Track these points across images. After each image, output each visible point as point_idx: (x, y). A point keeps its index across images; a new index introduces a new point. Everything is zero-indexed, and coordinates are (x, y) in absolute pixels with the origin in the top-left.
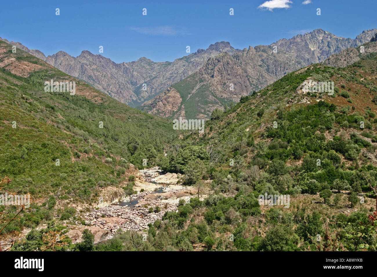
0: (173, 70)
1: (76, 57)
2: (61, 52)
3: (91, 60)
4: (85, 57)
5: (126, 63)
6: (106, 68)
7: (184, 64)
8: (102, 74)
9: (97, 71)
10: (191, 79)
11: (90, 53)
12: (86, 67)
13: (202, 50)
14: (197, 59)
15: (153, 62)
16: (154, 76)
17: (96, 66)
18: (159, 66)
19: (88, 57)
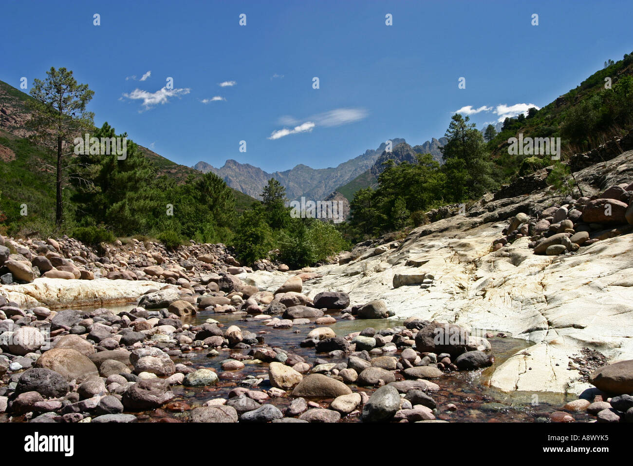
0: (337, 176)
1: (219, 168)
2: (200, 163)
3: (237, 170)
4: (229, 167)
5: (281, 173)
6: (255, 180)
7: (350, 169)
8: (252, 187)
9: (245, 183)
10: (361, 180)
11: (235, 162)
12: (231, 178)
13: (372, 151)
14: (365, 162)
15: (312, 169)
16: (314, 185)
17: (243, 178)
18: (319, 173)
19: (234, 168)
